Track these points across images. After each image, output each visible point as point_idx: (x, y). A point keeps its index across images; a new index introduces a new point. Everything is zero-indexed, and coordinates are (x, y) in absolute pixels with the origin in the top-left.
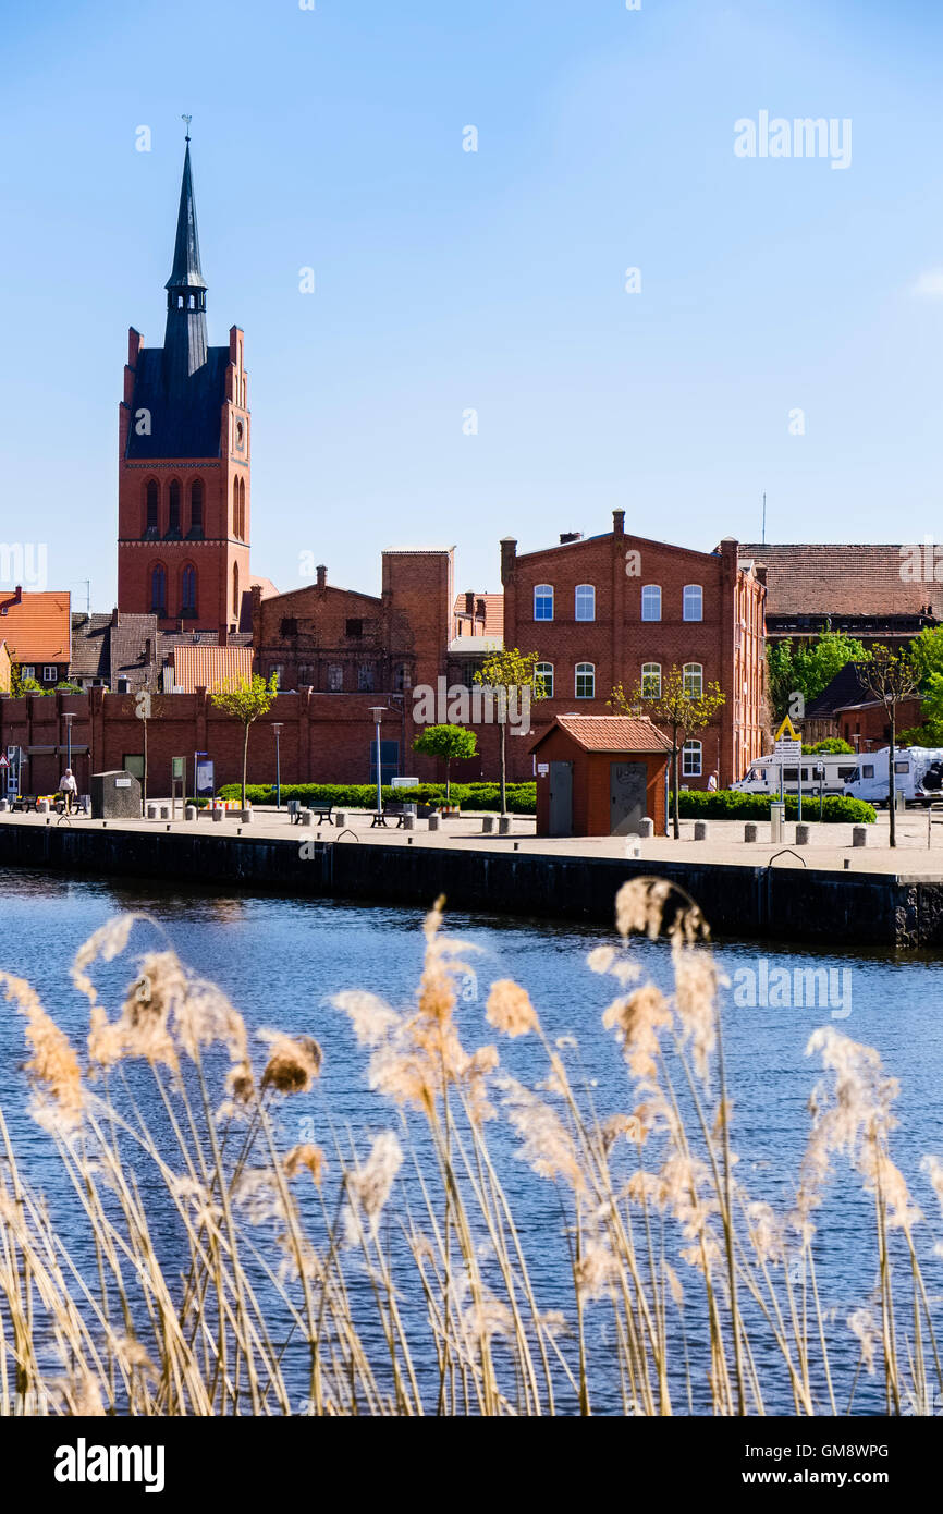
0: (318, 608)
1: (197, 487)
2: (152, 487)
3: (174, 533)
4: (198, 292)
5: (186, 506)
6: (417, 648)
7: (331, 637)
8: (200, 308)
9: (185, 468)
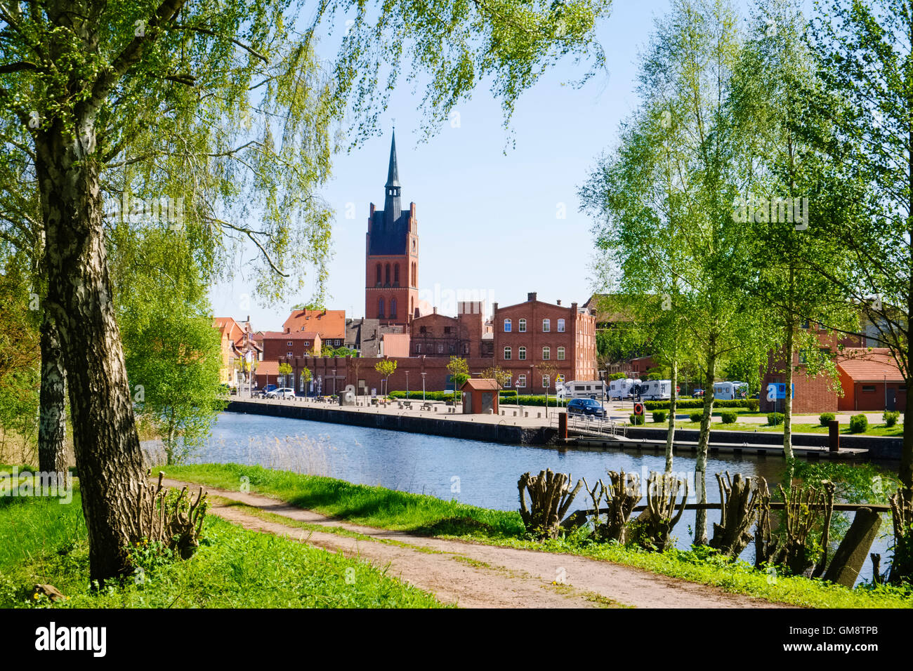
0: (434, 323)
1: (397, 266)
2: (379, 267)
3: (387, 284)
4: (398, 188)
5: (392, 274)
6: (471, 337)
7: (438, 333)
8: (398, 195)
9: (392, 259)
